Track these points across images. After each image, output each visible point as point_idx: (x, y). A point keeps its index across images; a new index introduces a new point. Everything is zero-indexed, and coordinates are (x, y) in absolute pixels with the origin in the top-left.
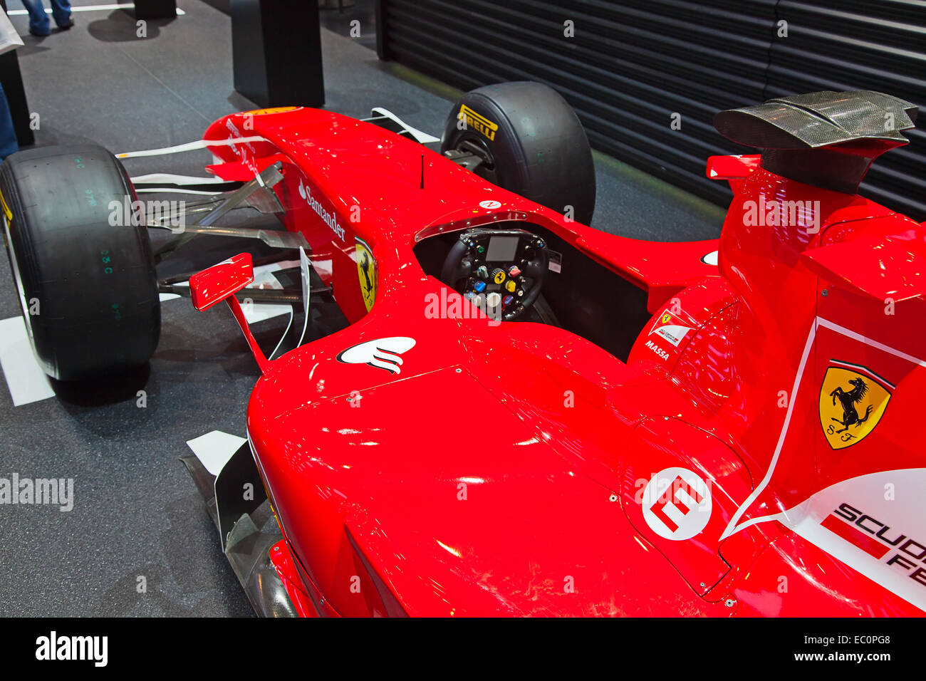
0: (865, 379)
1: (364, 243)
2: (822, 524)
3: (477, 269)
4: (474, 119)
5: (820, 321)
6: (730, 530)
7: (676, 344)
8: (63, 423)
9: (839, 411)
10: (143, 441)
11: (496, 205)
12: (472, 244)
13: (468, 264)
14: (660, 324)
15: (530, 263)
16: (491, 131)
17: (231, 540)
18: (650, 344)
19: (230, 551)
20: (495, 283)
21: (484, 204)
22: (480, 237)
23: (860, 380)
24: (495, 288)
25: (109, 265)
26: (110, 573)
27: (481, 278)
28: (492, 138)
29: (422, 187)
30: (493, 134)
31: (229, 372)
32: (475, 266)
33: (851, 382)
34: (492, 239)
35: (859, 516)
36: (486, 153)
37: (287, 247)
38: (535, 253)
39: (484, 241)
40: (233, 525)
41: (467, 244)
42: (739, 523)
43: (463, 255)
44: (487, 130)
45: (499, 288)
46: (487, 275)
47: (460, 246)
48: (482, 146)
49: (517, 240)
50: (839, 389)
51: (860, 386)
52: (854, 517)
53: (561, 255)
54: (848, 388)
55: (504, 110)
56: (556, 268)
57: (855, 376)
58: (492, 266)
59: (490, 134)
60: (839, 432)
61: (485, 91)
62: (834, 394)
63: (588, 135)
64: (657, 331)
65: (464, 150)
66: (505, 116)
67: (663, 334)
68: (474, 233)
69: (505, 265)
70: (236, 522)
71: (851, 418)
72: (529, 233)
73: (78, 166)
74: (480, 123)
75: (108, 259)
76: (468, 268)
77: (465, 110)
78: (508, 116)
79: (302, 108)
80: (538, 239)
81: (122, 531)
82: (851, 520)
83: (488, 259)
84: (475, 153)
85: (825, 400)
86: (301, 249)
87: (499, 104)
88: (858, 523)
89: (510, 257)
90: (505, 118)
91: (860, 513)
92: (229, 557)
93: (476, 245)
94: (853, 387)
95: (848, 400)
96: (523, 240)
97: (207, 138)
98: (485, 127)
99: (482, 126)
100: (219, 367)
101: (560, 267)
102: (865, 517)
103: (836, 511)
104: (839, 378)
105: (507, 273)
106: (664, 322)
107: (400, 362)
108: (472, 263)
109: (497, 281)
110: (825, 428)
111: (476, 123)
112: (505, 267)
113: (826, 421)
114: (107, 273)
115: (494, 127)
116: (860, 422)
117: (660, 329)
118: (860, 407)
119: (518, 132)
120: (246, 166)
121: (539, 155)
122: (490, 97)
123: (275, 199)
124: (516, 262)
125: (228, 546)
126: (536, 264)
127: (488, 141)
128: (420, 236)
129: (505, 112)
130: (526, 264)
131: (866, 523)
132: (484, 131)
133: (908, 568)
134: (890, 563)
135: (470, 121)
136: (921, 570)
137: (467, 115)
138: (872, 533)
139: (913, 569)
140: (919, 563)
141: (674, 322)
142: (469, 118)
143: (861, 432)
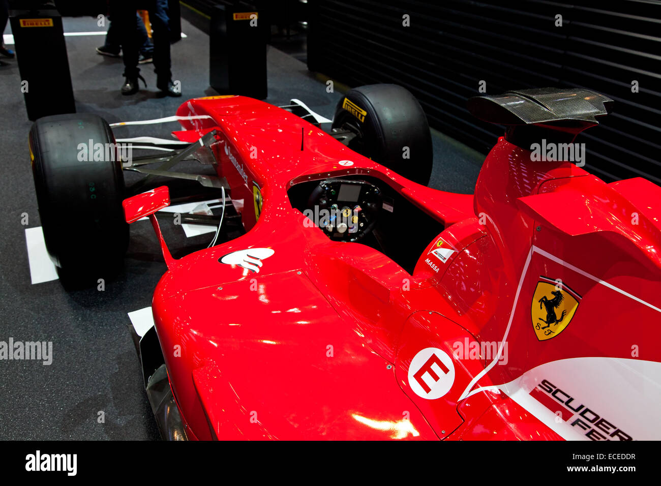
0: (562, 292)
1: (257, 185)
2: (530, 394)
3: (331, 206)
4: (352, 108)
5: (535, 249)
6: (466, 394)
7: (444, 262)
9: (544, 313)
11: (350, 163)
12: (327, 189)
13: (324, 202)
14: (436, 247)
15: (368, 204)
16: (362, 116)
17: (151, 381)
18: (428, 261)
19: (149, 389)
21: (342, 163)
22: (333, 184)
23: (559, 292)
25: (94, 193)
26: (73, 399)
28: (363, 120)
29: (302, 149)
30: (363, 118)
32: (329, 204)
33: (553, 293)
34: (342, 186)
35: (554, 390)
36: (359, 131)
37: (215, 187)
38: (372, 197)
39: (336, 186)
40: (154, 371)
41: (324, 188)
42: (470, 391)
43: (321, 196)
44: (360, 115)
47: (319, 189)
48: (357, 127)
49: (359, 188)
50: (545, 297)
51: (558, 296)
52: (551, 390)
53: (393, 200)
54: (551, 297)
55: (372, 102)
56: (390, 209)
57: (555, 289)
58: (342, 204)
59: (361, 118)
60: (543, 328)
61: (360, 89)
62: (541, 301)
64: (433, 252)
65: (345, 128)
66: (372, 106)
67: (436, 254)
68: (328, 181)
70: (157, 369)
71: (552, 319)
72: (370, 184)
73: (79, 127)
74: (356, 110)
75: (93, 189)
77: (347, 101)
78: (374, 106)
79: (238, 96)
80: (374, 188)
81: (86, 371)
82: (549, 392)
83: (340, 199)
84: (352, 131)
85: (536, 304)
86: (223, 188)
87: (370, 100)
88: (554, 394)
89: (355, 199)
90: (373, 110)
91: (555, 387)
92: (148, 393)
93: (330, 189)
94: (553, 297)
95: (550, 305)
96: (364, 188)
97: (179, 115)
98: (358, 113)
99: (356, 112)
101: (392, 208)
102: (558, 390)
103: (540, 385)
104: (545, 290)
106: (438, 245)
107: (261, 265)
108: (327, 201)
110: (535, 324)
111: (353, 110)
112: (351, 205)
113: (535, 321)
114: (92, 198)
115: (365, 113)
116: (558, 322)
117: (435, 251)
118: (558, 311)
119: (380, 117)
121: (393, 133)
122: (364, 93)
123: (212, 156)
124: (359, 203)
125: (149, 385)
126: (373, 206)
127: (360, 122)
128: (294, 181)
129: (373, 104)
130: (366, 204)
131: (559, 395)
132: (358, 116)
133: (585, 429)
134: (573, 424)
135: (349, 109)
136: (593, 430)
137: (348, 105)
138: (563, 402)
139: (588, 430)
140: (593, 426)
141: (444, 246)
142: (349, 107)
143: (558, 328)
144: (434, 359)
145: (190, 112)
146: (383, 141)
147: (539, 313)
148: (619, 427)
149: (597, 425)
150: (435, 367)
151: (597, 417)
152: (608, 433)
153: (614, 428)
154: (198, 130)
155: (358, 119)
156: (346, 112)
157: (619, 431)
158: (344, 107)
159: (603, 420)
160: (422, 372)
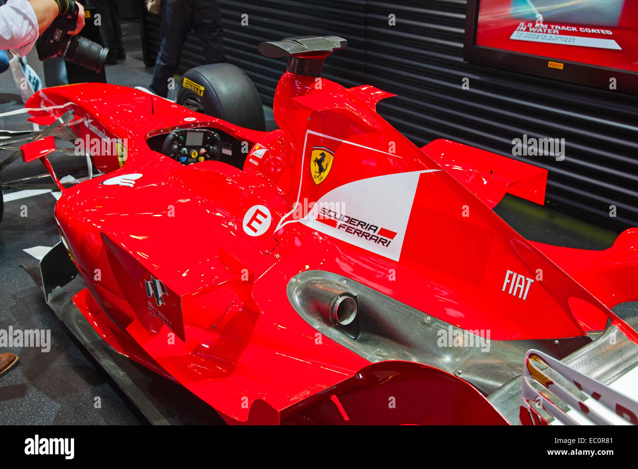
0: (325, 152)
3: (181, 150)
4: (191, 85)
5: (309, 131)
6: (279, 227)
7: (261, 158)
9: (317, 168)
11: (193, 119)
12: (176, 135)
13: (176, 147)
14: (255, 150)
15: (211, 147)
16: (201, 91)
17: (50, 297)
18: (251, 160)
19: (51, 302)
21: (187, 119)
22: (180, 132)
23: (323, 153)
24: (193, 161)
27: (184, 155)
28: (202, 95)
29: (153, 113)
30: (202, 93)
31: (47, 234)
32: (180, 148)
33: (320, 154)
34: (188, 134)
36: (200, 105)
38: (213, 142)
39: (184, 134)
40: (52, 291)
41: (174, 135)
42: (282, 224)
43: (172, 142)
44: (199, 91)
45: (195, 160)
46: (187, 153)
47: (171, 137)
48: (197, 101)
49: (202, 134)
50: (317, 158)
51: (323, 155)
53: (231, 145)
54: (319, 157)
55: (208, 79)
56: (229, 152)
57: (321, 152)
58: (190, 148)
59: (200, 93)
60: (318, 177)
61: (198, 69)
62: (315, 161)
63: (260, 96)
64: (253, 154)
65: (188, 104)
66: (208, 81)
67: (255, 154)
68: (177, 130)
69: (198, 148)
70: (54, 289)
71: (321, 170)
72: (209, 131)
74: (195, 87)
76: (176, 149)
77: (186, 80)
78: (210, 82)
80: (215, 134)
83: (187, 144)
84: (194, 105)
85: (312, 164)
86: (87, 155)
87: (207, 78)
89: (200, 143)
90: (209, 85)
92: (50, 305)
93: (179, 136)
94: (321, 156)
95: (319, 162)
96: (206, 135)
97: (28, 106)
98: (197, 89)
99: (196, 89)
100: (41, 232)
101: (231, 152)
104: (316, 154)
105: (199, 152)
106: (256, 149)
107: (134, 183)
108: (178, 146)
109: (193, 156)
110: (313, 176)
111: (192, 87)
112: (197, 149)
113: (313, 174)
115: (203, 88)
116: (324, 170)
117: (255, 152)
118: (324, 164)
119: (217, 92)
121: (229, 103)
122: (200, 72)
123: (71, 133)
124: (203, 146)
125: (49, 300)
126: (215, 148)
127: (200, 97)
128: (150, 134)
129: (209, 80)
130: (209, 147)
132: (197, 91)
133: (344, 228)
134: (339, 228)
135: (189, 87)
136: (349, 227)
137: (188, 84)
139: (346, 228)
140: (348, 224)
141: (260, 148)
143: (325, 174)
144: (258, 212)
145: (43, 100)
146: (221, 110)
147: (314, 168)
148: (360, 220)
149: (350, 223)
150: (259, 217)
151: (350, 218)
152: (354, 225)
153: (358, 221)
154: (53, 115)
155: (198, 95)
156: (187, 90)
157: (360, 222)
158: (184, 85)
159: (352, 219)
160: (251, 221)
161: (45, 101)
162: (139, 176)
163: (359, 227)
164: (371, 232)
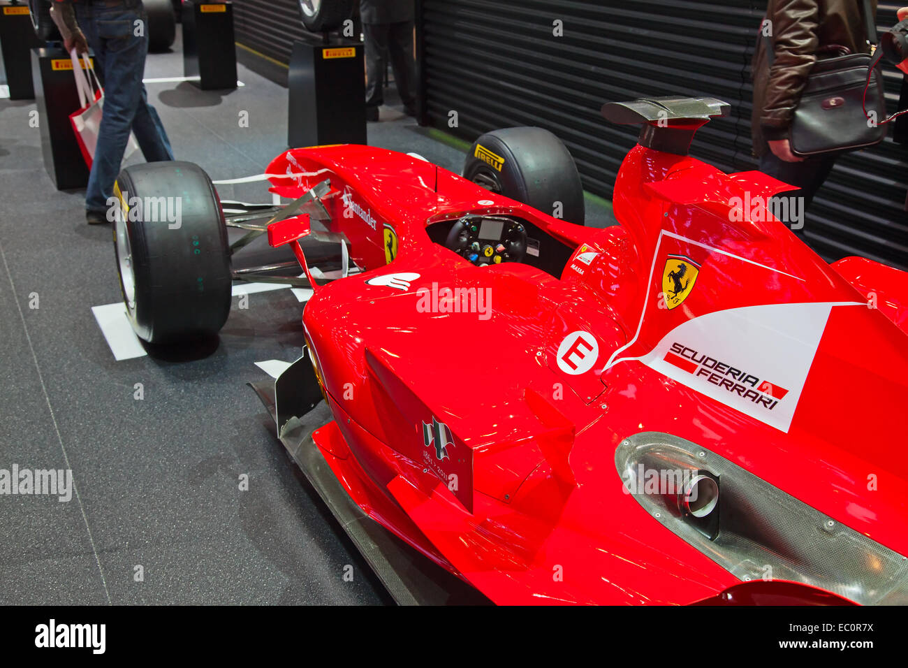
0: (686, 264)
1: (389, 226)
2: (665, 359)
3: (471, 244)
4: (486, 155)
5: (664, 232)
6: (609, 365)
7: (588, 264)
8: (154, 371)
9: (672, 285)
10: (216, 384)
11: (490, 203)
12: (467, 224)
13: (465, 239)
14: (580, 253)
15: (512, 243)
16: (499, 163)
17: (284, 430)
18: (573, 266)
19: (284, 437)
20: (485, 256)
21: (481, 203)
22: (473, 219)
23: (683, 264)
24: (486, 261)
25: (199, 247)
26: (195, 458)
27: (475, 252)
28: (500, 169)
30: (500, 166)
31: (281, 344)
32: (470, 242)
33: (679, 266)
34: (483, 223)
35: (682, 349)
36: (495, 182)
37: (332, 241)
38: (515, 236)
39: (478, 223)
40: (287, 421)
41: (464, 223)
42: (613, 361)
43: (460, 234)
44: (496, 163)
45: (489, 260)
46: (479, 249)
47: (459, 225)
48: (492, 177)
49: (502, 224)
50: (673, 272)
51: (683, 268)
52: (680, 350)
53: (539, 242)
54: (677, 270)
55: (509, 147)
56: (535, 252)
57: (680, 262)
58: (484, 243)
59: (498, 166)
60: (672, 298)
61: (497, 133)
62: (670, 275)
64: (578, 258)
65: (479, 181)
66: (511, 152)
67: (581, 258)
68: (469, 216)
69: (494, 243)
70: (289, 420)
71: (678, 288)
72: (512, 221)
73: (178, 175)
74: (491, 158)
75: (197, 243)
76: (464, 242)
77: (480, 148)
78: (513, 151)
79: (347, 145)
80: (518, 225)
81: (201, 435)
82: (678, 352)
83: (481, 236)
84: (487, 183)
85: (666, 278)
86: (343, 242)
87: (508, 145)
88: (682, 354)
89: (498, 237)
90: (511, 155)
91: (683, 347)
92: (283, 440)
93: (471, 225)
94: (680, 269)
95: (676, 277)
96: (507, 225)
97: (268, 172)
98: (494, 161)
99: (492, 161)
100: (274, 340)
101: (538, 251)
102: (686, 348)
103: (671, 349)
104: (672, 265)
105: (494, 249)
106: (582, 251)
107: (409, 285)
108: (468, 239)
109: (487, 254)
111: (488, 158)
112: (493, 244)
114: (195, 252)
115: (502, 160)
116: (683, 290)
117: (580, 256)
118: (683, 281)
119: (520, 164)
120: (301, 188)
121: (536, 182)
122: (500, 138)
123: (323, 210)
124: (502, 242)
125: (282, 434)
126: (517, 245)
127: (496, 172)
128: (432, 220)
129: (511, 149)
130: (509, 243)
131: (687, 352)
132: (494, 164)
133: (707, 375)
134: (698, 375)
135: (483, 157)
136: (713, 374)
137: (481, 152)
138: (689, 357)
139: (709, 375)
140: (712, 371)
141: (588, 251)
142: (482, 154)
143: (683, 296)
144: (580, 340)
145: (290, 165)
146: (525, 191)
147: (668, 284)
148: (731, 366)
149: (715, 369)
150: (581, 348)
151: (716, 362)
152: (723, 373)
153: (728, 367)
154: (302, 185)
156: (479, 161)
157: (732, 368)
158: (476, 155)
159: (720, 363)
160: (569, 353)
161: (292, 165)
162: (416, 276)
163: (730, 377)
164: (748, 386)
